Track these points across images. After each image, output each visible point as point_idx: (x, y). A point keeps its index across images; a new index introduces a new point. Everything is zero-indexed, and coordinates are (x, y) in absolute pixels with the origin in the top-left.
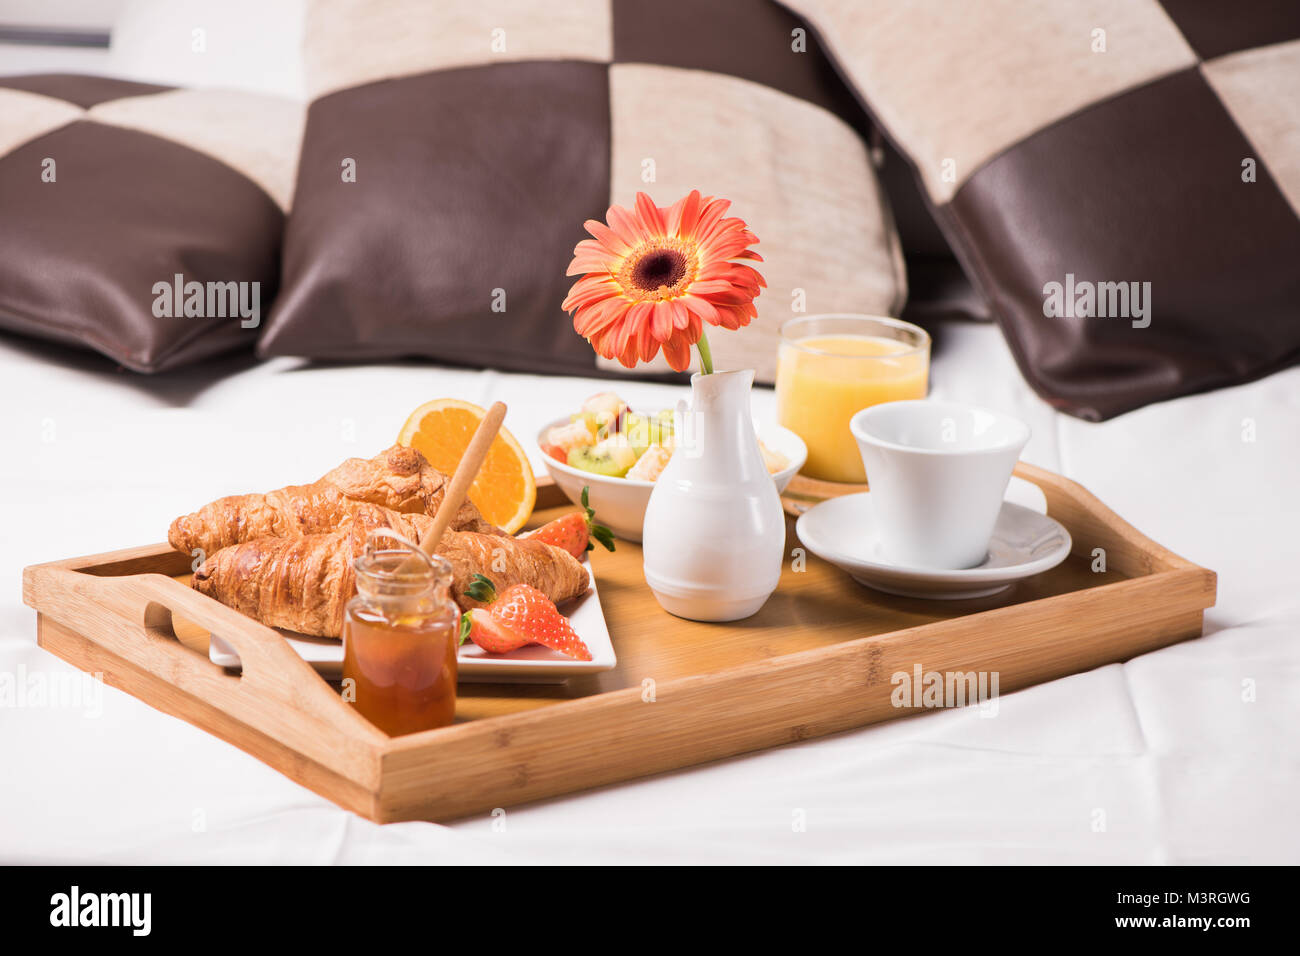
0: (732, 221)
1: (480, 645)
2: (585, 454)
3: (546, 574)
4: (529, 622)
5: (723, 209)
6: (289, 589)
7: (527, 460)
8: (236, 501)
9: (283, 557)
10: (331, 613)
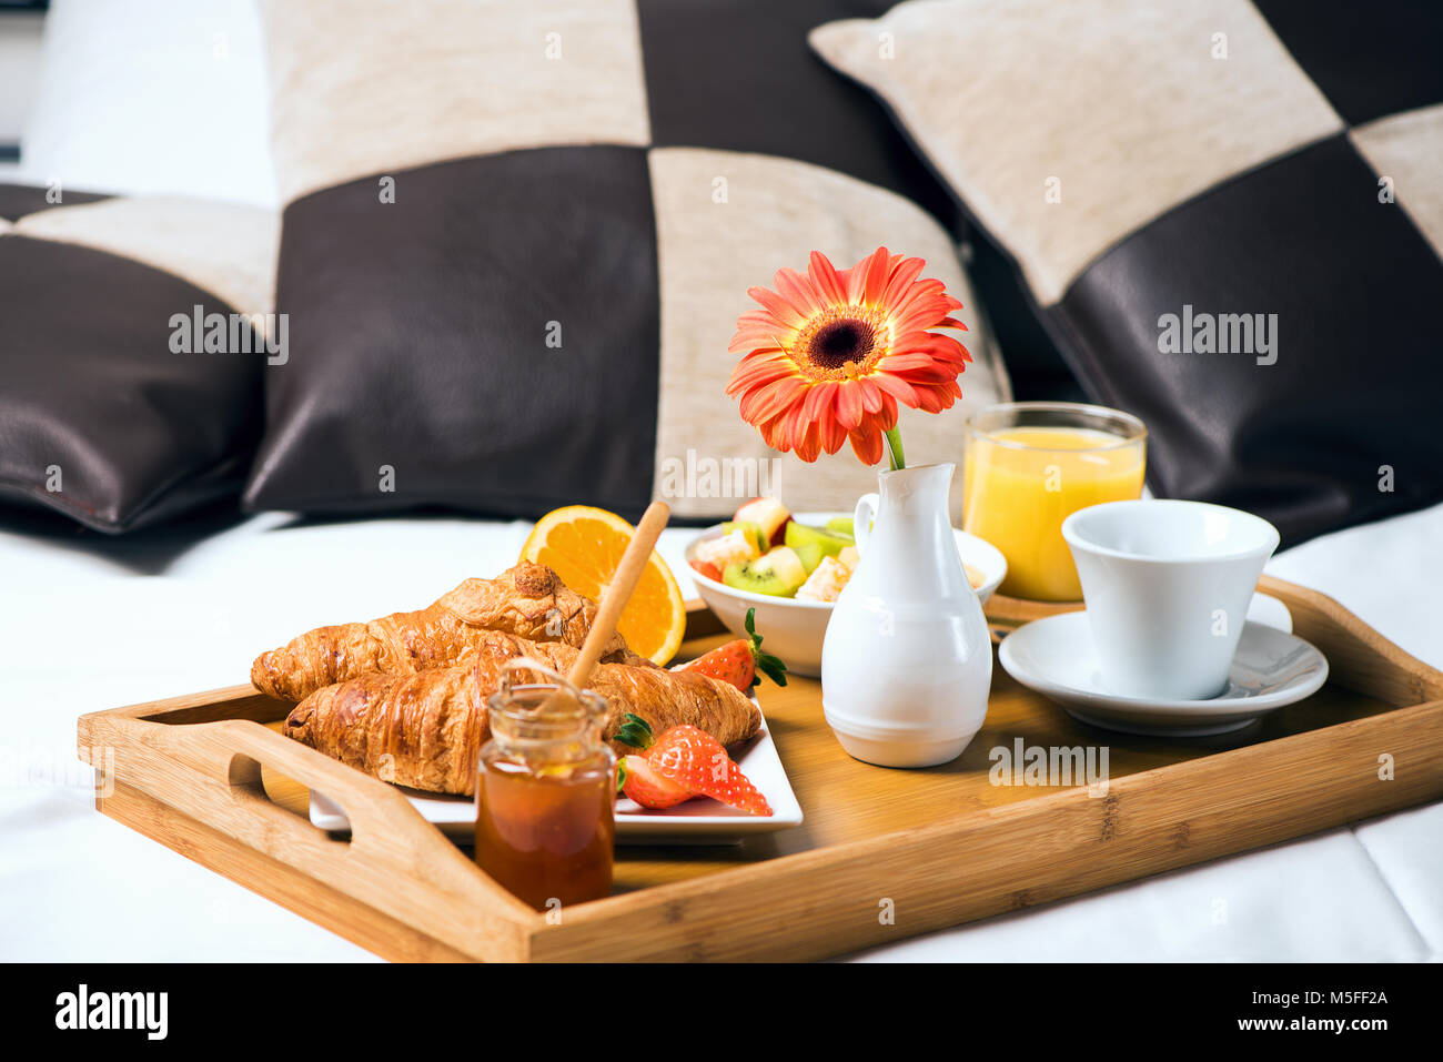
0: (928, 284)
1: (636, 800)
2: (744, 571)
3: (711, 713)
4: (695, 770)
5: (916, 269)
6: (403, 736)
7: (673, 579)
8: (333, 633)
9: (394, 698)
10: (454, 764)
